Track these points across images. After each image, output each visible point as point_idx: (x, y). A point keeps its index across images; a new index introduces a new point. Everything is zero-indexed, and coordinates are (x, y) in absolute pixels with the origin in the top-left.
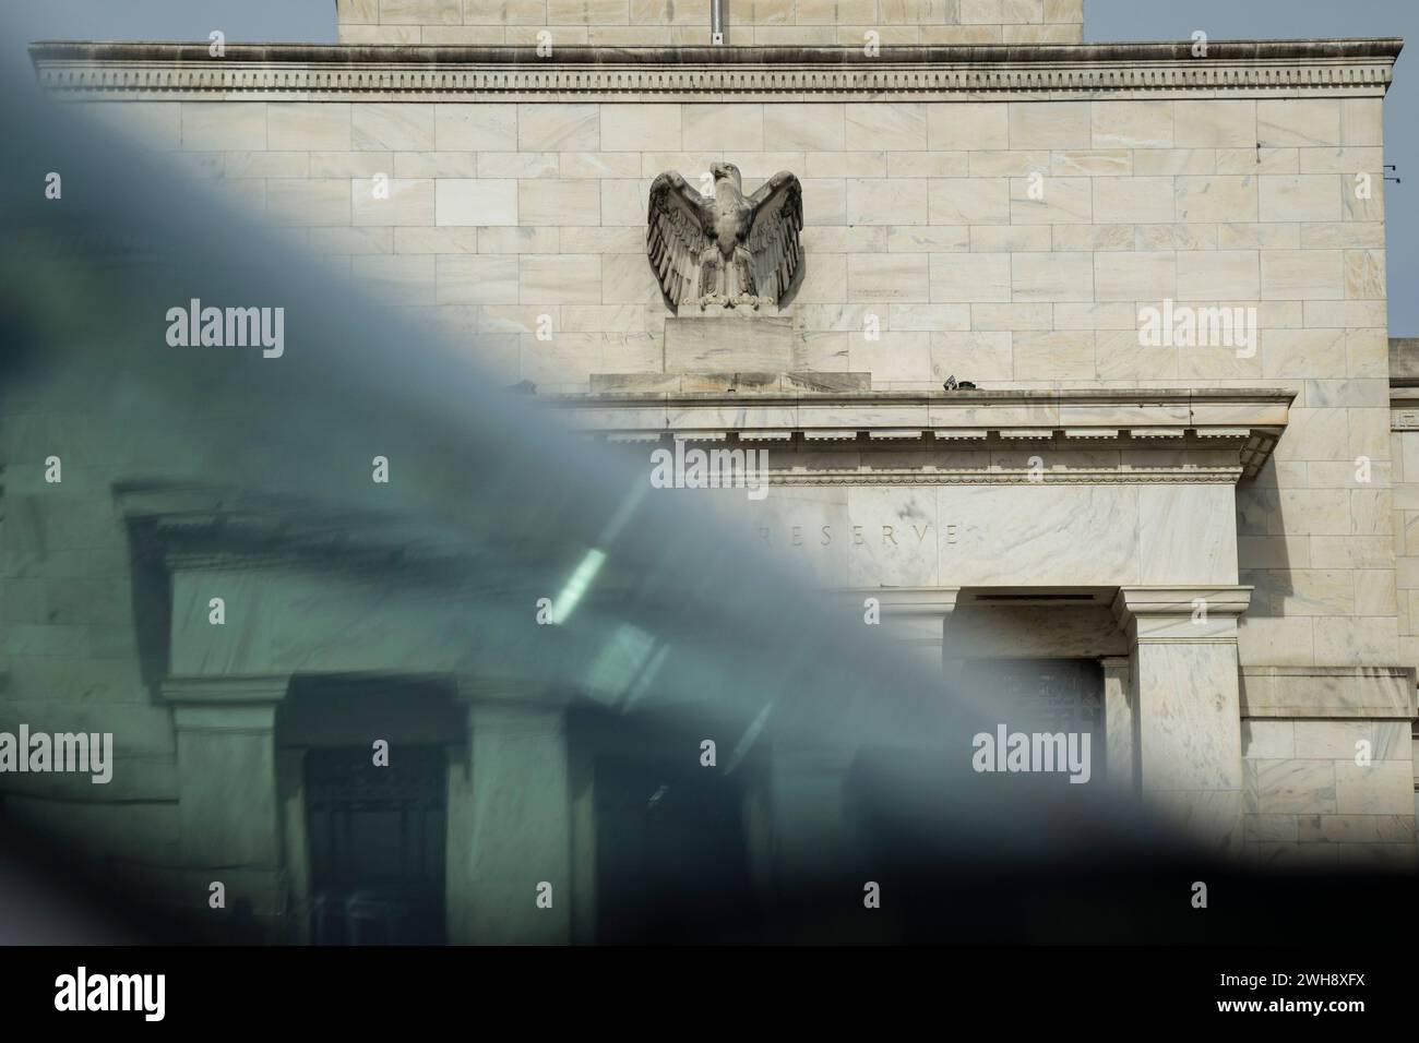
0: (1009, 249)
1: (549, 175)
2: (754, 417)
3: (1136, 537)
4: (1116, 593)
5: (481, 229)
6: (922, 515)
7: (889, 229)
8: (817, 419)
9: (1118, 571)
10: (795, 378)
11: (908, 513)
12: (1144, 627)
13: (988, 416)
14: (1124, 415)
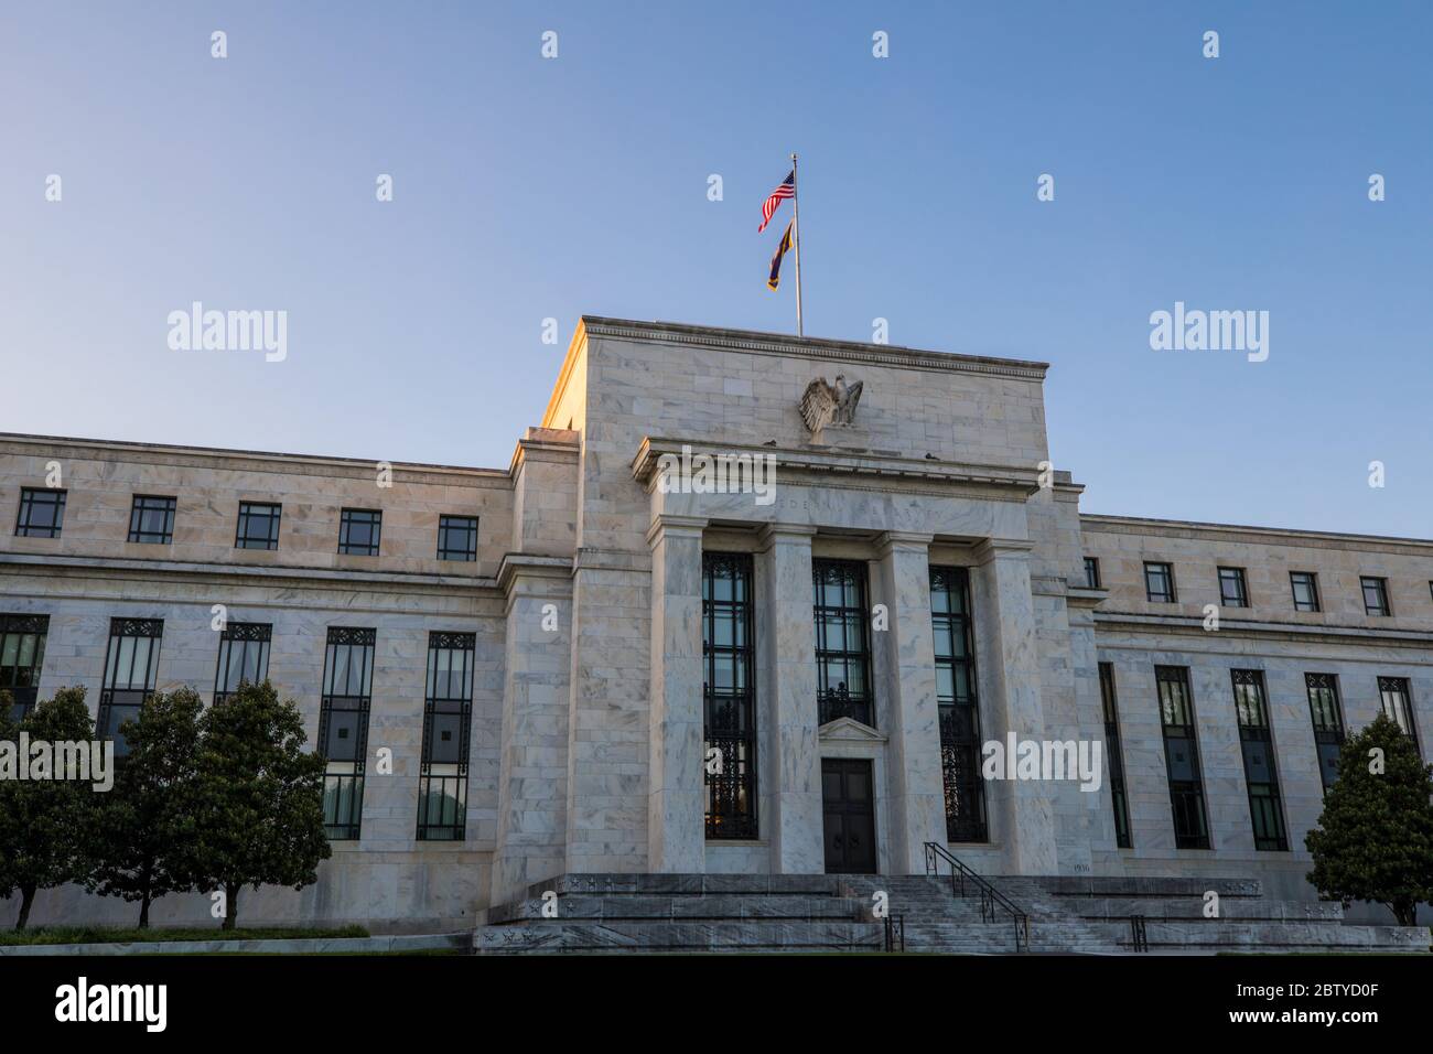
0: (924, 421)
1: (764, 380)
2: (863, 463)
3: (993, 521)
4: (985, 540)
5: (739, 397)
6: (918, 506)
7: (883, 411)
8: (886, 466)
9: (987, 532)
10: (875, 451)
11: (914, 505)
12: (997, 553)
13: (946, 470)
14: (993, 474)
